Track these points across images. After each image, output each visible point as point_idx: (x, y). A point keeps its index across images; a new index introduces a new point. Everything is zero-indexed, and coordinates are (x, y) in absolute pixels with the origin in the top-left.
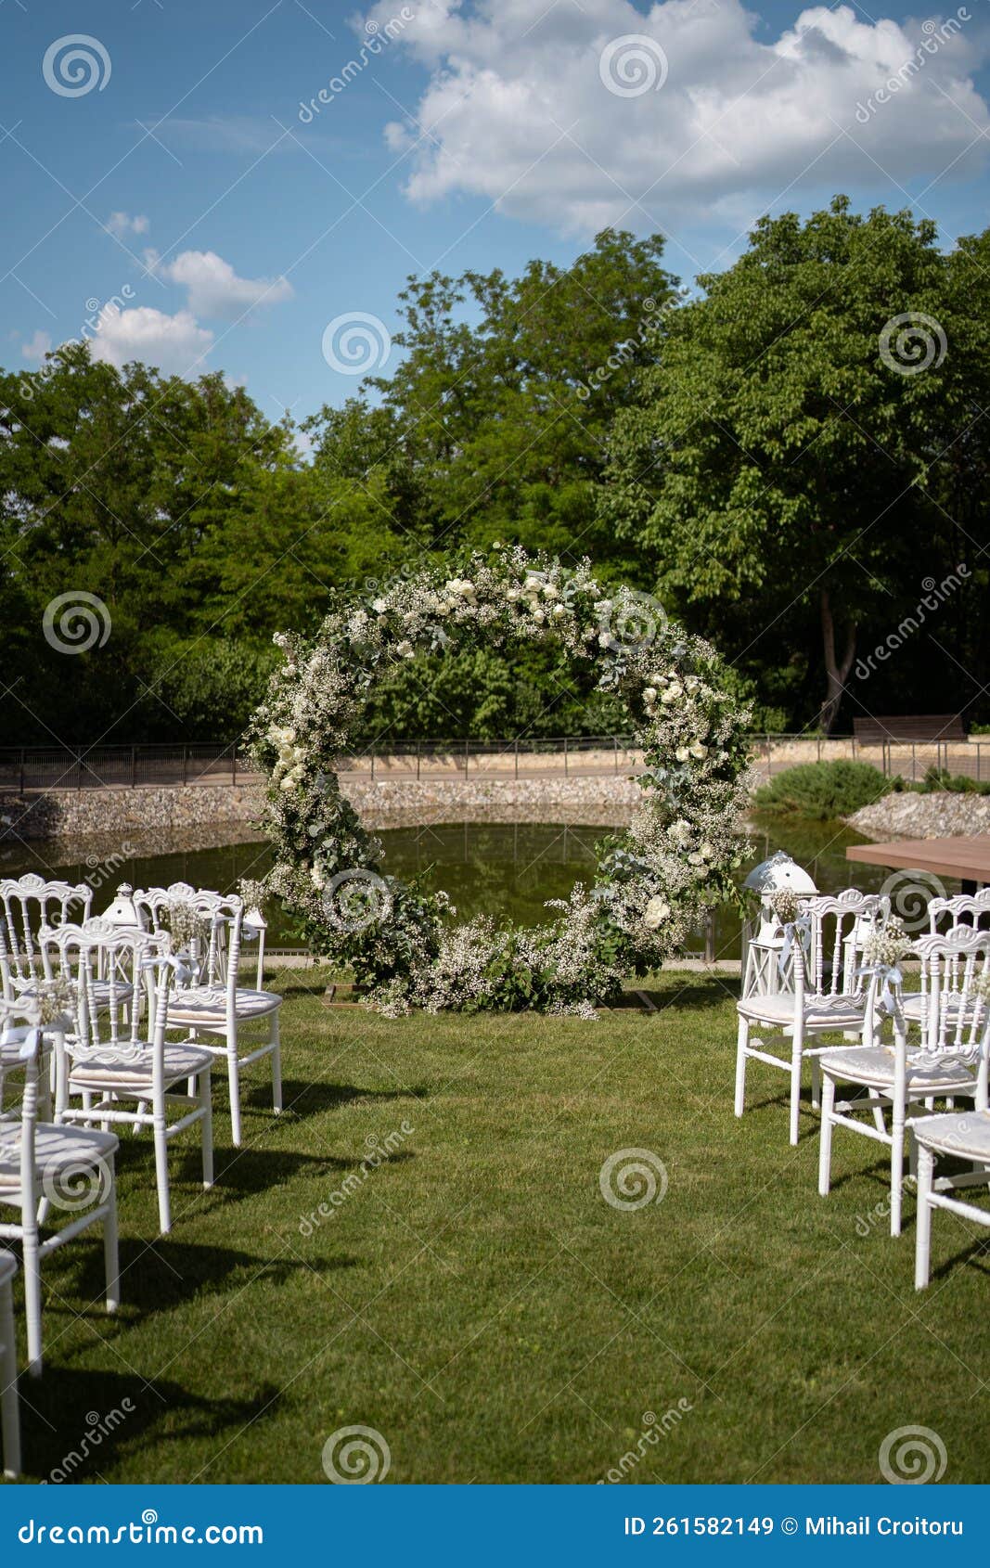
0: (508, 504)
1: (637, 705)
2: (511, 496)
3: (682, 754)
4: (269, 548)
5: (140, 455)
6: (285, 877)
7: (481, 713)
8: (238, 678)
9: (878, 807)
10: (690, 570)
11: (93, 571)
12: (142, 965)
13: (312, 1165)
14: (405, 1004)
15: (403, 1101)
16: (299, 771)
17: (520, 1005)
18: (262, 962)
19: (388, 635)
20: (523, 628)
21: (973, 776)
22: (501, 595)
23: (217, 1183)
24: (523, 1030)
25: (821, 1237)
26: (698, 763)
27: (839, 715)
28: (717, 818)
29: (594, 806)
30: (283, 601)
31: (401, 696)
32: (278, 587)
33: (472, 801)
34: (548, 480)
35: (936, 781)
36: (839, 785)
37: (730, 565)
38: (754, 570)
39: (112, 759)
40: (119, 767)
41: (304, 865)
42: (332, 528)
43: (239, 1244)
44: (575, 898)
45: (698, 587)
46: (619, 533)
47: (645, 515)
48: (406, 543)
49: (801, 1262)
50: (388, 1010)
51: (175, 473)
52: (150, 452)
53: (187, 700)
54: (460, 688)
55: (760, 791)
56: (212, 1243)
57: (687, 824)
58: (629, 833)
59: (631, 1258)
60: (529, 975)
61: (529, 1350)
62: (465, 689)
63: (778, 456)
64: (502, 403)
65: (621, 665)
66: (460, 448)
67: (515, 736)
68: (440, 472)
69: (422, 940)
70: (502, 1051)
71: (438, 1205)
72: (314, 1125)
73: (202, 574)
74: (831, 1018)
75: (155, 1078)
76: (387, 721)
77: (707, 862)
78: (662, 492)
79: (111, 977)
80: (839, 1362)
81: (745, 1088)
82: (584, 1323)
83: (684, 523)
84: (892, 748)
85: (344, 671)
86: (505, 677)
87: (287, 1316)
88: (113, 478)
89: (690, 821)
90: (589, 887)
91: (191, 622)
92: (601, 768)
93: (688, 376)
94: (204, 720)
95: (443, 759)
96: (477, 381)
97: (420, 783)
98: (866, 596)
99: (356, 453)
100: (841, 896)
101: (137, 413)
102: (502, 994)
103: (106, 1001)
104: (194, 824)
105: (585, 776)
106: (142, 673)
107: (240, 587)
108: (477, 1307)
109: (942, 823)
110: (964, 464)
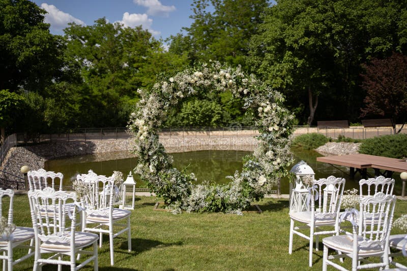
1: (256, 113)
3: (271, 129)
5: (120, 48)
6: (141, 169)
7: (214, 120)
9: (324, 146)
10: (272, 80)
11: (107, 80)
14: (180, 210)
16: (145, 134)
17: (217, 210)
19: (175, 90)
20: (219, 87)
21: (352, 138)
22: (212, 77)
26: (276, 132)
27: (313, 121)
28: (282, 150)
29: (245, 145)
31: (192, 115)
33: (212, 144)
34: (233, 55)
35: (341, 139)
36: (314, 140)
37: (283, 78)
38: (289, 80)
40: (113, 134)
41: (147, 164)
44: (236, 175)
45: (274, 85)
47: (259, 65)
50: (174, 212)
51: (129, 53)
52: (123, 48)
54: (208, 113)
57: (272, 152)
58: (253, 154)
60: (220, 201)
63: (297, 48)
64: (220, 34)
65: (251, 100)
66: (208, 47)
67: (223, 126)
68: (203, 53)
69: (186, 189)
70: (211, 227)
73: (137, 81)
75: (71, 247)
76: (188, 122)
77: (279, 164)
78: (264, 58)
83: (270, 67)
84: (328, 130)
85: (160, 101)
86: (220, 110)
88: (112, 55)
90: (240, 172)
91: (134, 95)
92: (247, 135)
93: (272, 26)
95: (203, 132)
96: (213, 28)
97: (196, 139)
98: (321, 88)
99: (180, 48)
100: (328, 178)
101: (119, 37)
102: (211, 206)
105: (242, 137)
106: (120, 108)
107: (147, 85)
109: (343, 150)
110: (348, 51)
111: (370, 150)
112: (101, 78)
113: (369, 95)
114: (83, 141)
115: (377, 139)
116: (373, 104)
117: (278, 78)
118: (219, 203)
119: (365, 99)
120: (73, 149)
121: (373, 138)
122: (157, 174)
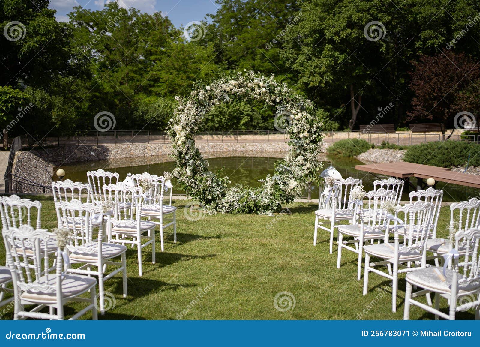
0: (252, 55)
2: (253, 53)
3: (301, 135)
4: (176, 69)
5: (135, 38)
6: (178, 172)
7: (242, 122)
8: (166, 110)
9: (367, 153)
10: (309, 77)
11: (120, 75)
12: (134, 197)
13: (185, 257)
14: (215, 211)
15: (213, 239)
16: (183, 139)
17: (250, 212)
18: (171, 198)
19: (211, 97)
20: (253, 95)
21: (397, 144)
22: (246, 85)
23: (156, 262)
24: (251, 219)
25: (337, 280)
26: (306, 138)
27: (356, 124)
28: (312, 155)
29: (277, 152)
30: (180, 86)
31: (217, 116)
32: (178, 81)
33: (239, 150)
35: (385, 145)
36: (354, 146)
37: (322, 76)
38: (329, 77)
39: (126, 135)
40: (128, 137)
41: (184, 168)
42: (196, 62)
43: (163, 279)
44: (268, 179)
45: (312, 83)
46: (287, 65)
47: (295, 60)
48: (219, 67)
49: (330, 287)
50: (210, 213)
51: (146, 44)
52: (138, 37)
53: (149, 116)
54: (236, 114)
55: (330, 148)
56: (155, 279)
57: (302, 157)
58: (285, 160)
59: (279, 285)
60: (253, 202)
61: (247, 310)
62: (237, 114)
63: (338, 41)
64: (250, 23)
65: (283, 107)
66: (237, 37)
67: (253, 129)
68: (230, 45)
69: (221, 191)
70: (244, 225)
71: (223, 269)
72: (186, 246)
73: (154, 76)
74: (343, 216)
75: (138, 230)
76: (213, 124)
77: (308, 169)
78: (301, 52)
79: (125, 201)
80: (339, 315)
81: (317, 237)
82: (264, 303)
83: (307, 63)
84: (372, 135)
85: (197, 108)
86: (250, 110)
87: (177, 300)
88: (126, 45)
89: (303, 156)
90: (272, 174)
91: (151, 92)
92: (280, 140)
93: (310, 15)
94: (155, 123)
95: (230, 136)
96: (243, 15)
97: (223, 144)
98: (364, 86)
100: (347, 179)
101: (134, 24)
102: (245, 208)
103: (123, 208)
104: (151, 156)
105: (275, 142)
106: (135, 107)
107: (166, 81)
108: (233, 298)
109: (386, 158)
110: (397, 44)
111: (416, 158)
112: (113, 72)
113: (417, 97)
114: (95, 146)
115: (424, 146)
116: (420, 107)
117: (316, 75)
118: (252, 205)
119: (412, 101)
120: (83, 153)
121: (419, 144)
122: (193, 177)
